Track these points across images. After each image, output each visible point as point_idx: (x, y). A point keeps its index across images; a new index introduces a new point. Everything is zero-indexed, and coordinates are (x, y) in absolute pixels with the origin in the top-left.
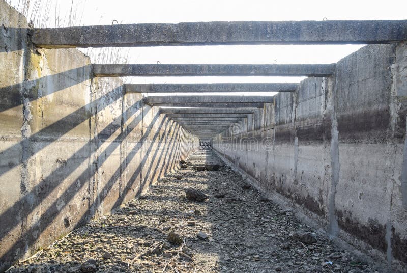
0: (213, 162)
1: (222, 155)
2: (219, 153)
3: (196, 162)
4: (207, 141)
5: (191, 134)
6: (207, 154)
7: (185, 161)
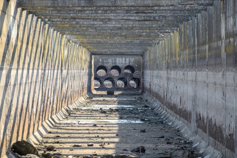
0: (146, 146)
1: (185, 115)
2: (173, 107)
3: (77, 147)
4: (121, 62)
5: (54, 34)
6: (122, 113)
7: (33, 140)
